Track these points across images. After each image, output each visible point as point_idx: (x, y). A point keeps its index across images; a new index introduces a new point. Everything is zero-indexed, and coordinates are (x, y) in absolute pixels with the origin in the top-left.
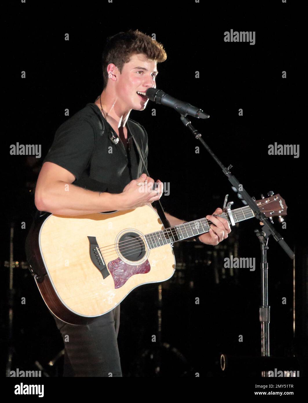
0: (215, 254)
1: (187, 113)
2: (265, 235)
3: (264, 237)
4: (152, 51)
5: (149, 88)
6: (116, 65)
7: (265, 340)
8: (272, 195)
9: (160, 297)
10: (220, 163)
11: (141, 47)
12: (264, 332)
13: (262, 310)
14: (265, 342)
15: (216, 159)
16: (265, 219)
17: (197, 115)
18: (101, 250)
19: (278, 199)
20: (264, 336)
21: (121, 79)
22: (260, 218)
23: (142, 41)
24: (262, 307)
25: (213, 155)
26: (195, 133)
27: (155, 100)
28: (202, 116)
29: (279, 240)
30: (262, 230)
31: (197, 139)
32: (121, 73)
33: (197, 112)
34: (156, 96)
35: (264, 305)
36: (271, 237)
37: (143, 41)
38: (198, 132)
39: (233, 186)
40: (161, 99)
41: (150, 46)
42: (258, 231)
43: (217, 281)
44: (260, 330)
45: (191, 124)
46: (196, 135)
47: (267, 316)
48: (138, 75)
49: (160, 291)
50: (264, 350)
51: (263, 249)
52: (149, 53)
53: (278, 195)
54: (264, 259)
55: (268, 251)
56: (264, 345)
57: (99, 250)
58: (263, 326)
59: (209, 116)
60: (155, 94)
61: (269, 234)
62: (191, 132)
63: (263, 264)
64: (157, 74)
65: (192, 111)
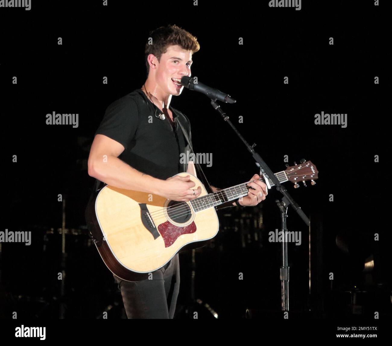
0: (242, 221)
1: (217, 98)
2: (285, 205)
3: (284, 206)
4: (186, 42)
5: (183, 76)
6: (155, 56)
7: (285, 296)
8: (304, 162)
9: (193, 261)
10: (245, 142)
11: (176, 39)
12: (284, 290)
13: (282, 270)
14: (285, 298)
15: (242, 139)
16: (285, 190)
17: (225, 101)
18: (151, 214)
19: (309, 165)
20: (284, 293)
21: (159, 68)
22: (281, 189)
23: (177, 33)
24: (282, 268)
25: (239, 135)
26: (224, 116)
27: (189, 87)
28: (229, 100)
29: (297, 209)
30: (282, 201)
31: (226, 120)
32: (159, 62)
33: (226, 97)
34: (189, 84)
35: (284, 266)
36: (290, 206)
37: (178, 35)
38: (226, 115)
39: (257, 162)
40: (194, 86)
41: (184, 38)
42: (278, 201)
43: (244, 245)
44: (281, 287)
45: (220, 108)
46: (224, 118)
47: (286, 275)
48: (173, 64)
49: (193, 255)
50: (284, 305)
51: (283, 217)
52: (183, 44)
53: (310, 161)
54: (284, 226)
55: (287, 218)
56: (284, 301)
57: (149, 214)
58: (283, 284)
59: (236, 101)
60: (189, 82)
61: (289, 204)
62: (220, 115)
63: (283, 230)
64: (191, 63)
65: (221, 96)
